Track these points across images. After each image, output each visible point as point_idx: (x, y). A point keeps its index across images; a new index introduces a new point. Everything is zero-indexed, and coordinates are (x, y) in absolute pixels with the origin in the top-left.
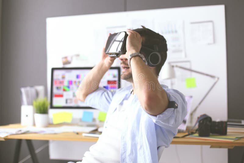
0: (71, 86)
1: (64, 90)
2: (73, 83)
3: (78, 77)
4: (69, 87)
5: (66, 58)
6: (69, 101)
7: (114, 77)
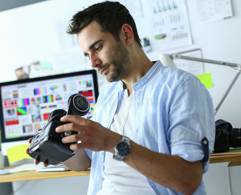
0: (28, 107)
1: (19, 114)
2: (31, 102)
3: (36, 92)
4: (25, 109)
5: (21, 69)
6: (27, 129)
7: (88, 85)
